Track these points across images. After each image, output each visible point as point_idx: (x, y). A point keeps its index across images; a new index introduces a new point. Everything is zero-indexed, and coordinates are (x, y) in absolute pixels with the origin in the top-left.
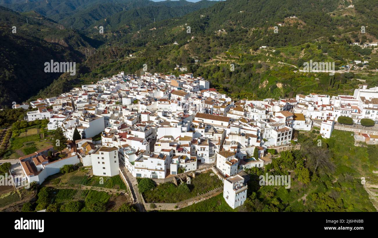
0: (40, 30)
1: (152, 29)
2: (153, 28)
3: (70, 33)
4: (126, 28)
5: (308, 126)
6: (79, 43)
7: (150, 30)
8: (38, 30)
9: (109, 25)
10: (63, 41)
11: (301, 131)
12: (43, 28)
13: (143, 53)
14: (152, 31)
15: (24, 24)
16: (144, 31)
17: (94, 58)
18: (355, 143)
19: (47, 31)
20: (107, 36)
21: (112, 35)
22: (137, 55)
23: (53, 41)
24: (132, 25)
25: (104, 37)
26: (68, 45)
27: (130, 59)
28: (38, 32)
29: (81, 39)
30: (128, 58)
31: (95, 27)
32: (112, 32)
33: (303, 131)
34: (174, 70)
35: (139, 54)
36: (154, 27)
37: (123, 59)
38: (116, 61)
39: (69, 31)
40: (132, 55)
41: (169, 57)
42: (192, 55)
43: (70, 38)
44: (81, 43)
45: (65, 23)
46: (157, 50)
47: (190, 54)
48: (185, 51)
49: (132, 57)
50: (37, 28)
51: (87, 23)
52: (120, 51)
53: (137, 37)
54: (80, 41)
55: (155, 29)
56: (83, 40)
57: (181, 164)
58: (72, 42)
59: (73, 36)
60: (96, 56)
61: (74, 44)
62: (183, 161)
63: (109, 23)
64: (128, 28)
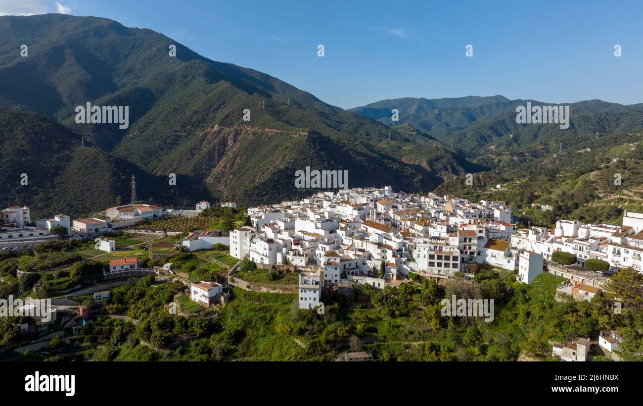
0: (402, 148)
1: (582, 151)
2: (584, 148)
3: (438, 152)
4: (538, 149)
5: (509, 262)
6: (449, 167)
7: (579, 152)
8: (399, 147)
9: (515, 145)
10: (425, 163)
11: (497, 268)
12: (406, 146)
13: (520, 184)
14: (580, 154)
15: (385, 140)
16: (566, 153)
17: (447, 187)
18: (557, 295)
19: (411, 150)
20: (500, 161)
21: (510, 159)
22: (510, 187)
23: (412, 163)
24: (551, 143)
25: (496, 161)
26: (432, 169)
27: (496, 193)
28: (398, 149)
29: (453, 162)
30: (492, 189)
31: (491, 147)
32: (510, 154)
33: (500, 268)
34: (530, 207)
35: (514, 185)
36: (588, 147)
37: (484, 190)
38: (473, 193)
39: (438, 150)
40: (502, 186)
41: (554, 192)
42: (600, 191)
43: (437, 159)
44: (451, 168)
45: (450, 140)
46: (550, 180)
47: (597, 189)
48: (587, 183)
49: (501, 190)
50: (399, 145)
51: (483, 140)
52: (491, 180)
53: (551, 164)
54: (452, 165)
55: (589, 150)
56: (455, 164)
57: (288, 256)
58: (438, 165)
59: (443, 158)
60: (450, 184)
61: (441, 169)
62: (291, 253)
63: (517, 140)
64: (542, 149)
